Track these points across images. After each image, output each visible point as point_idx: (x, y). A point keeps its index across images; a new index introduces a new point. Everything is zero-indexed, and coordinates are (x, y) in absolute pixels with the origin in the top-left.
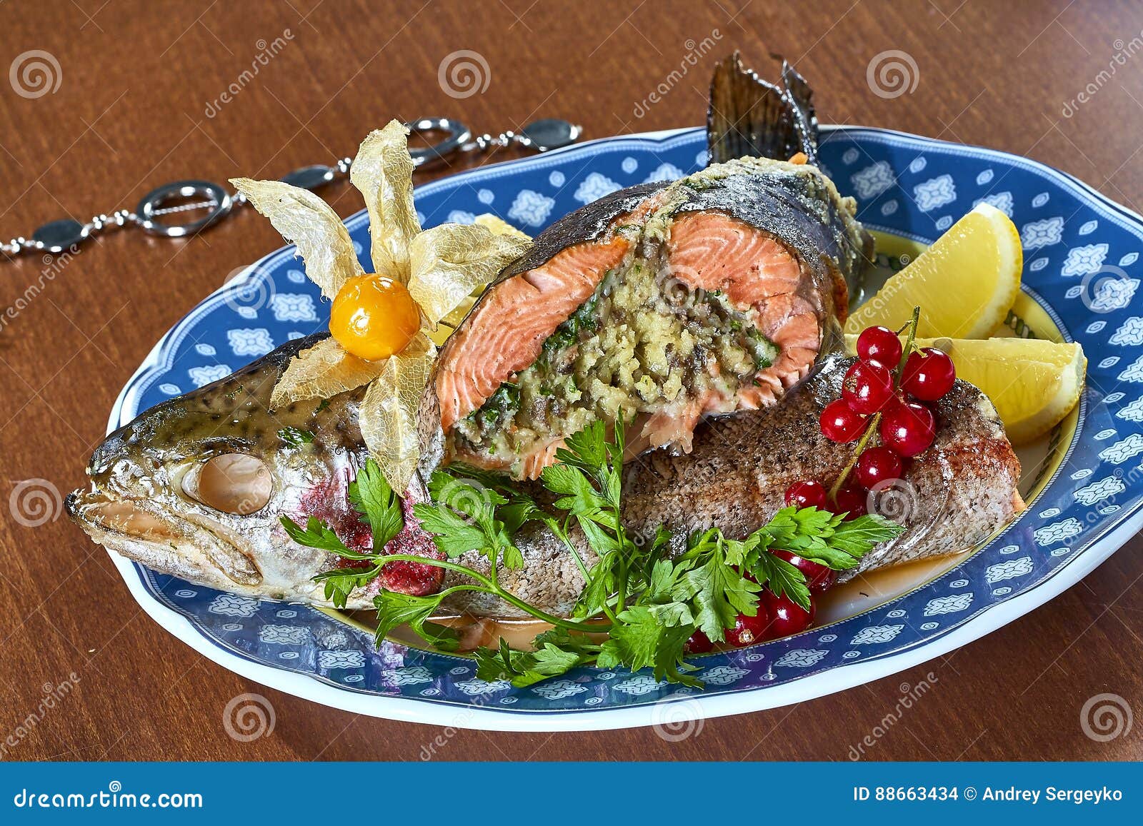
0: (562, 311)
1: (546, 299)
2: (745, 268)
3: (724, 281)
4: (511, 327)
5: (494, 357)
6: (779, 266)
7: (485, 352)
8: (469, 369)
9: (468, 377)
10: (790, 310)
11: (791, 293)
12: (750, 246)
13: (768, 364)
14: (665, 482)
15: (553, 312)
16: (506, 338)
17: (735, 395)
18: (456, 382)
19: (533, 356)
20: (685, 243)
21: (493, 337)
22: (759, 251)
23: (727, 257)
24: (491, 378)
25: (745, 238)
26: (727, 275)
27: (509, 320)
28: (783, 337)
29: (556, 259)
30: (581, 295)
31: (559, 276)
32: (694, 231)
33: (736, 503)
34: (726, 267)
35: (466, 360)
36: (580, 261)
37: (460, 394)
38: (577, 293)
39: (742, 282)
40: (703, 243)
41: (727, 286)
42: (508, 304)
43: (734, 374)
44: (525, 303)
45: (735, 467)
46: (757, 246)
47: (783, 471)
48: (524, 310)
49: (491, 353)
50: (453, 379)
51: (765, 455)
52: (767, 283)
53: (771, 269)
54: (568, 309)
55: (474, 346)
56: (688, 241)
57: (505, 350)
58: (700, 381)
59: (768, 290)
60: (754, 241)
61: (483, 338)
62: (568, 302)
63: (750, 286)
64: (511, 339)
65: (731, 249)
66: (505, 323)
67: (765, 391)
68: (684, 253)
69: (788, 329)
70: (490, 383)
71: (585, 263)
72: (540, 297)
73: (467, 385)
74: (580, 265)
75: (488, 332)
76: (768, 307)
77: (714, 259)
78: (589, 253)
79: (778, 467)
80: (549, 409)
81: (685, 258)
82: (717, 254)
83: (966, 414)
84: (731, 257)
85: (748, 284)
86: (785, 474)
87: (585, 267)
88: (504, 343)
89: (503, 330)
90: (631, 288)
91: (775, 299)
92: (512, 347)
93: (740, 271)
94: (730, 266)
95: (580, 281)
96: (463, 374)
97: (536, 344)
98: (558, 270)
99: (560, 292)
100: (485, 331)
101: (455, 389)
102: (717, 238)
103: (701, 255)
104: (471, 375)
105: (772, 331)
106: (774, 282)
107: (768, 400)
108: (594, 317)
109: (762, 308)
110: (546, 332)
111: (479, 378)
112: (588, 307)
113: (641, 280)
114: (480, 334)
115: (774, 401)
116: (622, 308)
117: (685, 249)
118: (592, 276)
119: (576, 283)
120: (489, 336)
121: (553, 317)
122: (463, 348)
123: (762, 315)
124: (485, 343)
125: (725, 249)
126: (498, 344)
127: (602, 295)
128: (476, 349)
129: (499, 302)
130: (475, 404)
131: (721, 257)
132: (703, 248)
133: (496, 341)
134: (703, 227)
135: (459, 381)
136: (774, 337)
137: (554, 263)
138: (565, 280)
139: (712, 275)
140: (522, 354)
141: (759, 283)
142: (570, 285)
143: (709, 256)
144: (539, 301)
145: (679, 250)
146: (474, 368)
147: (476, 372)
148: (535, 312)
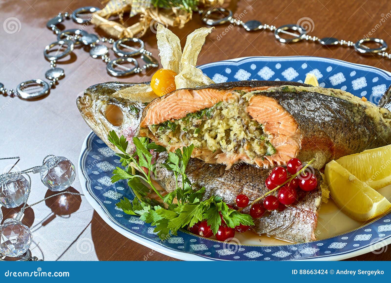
0: (199, 107)
1: (194, 101)
2: (274, 121)
3: (265, 122)
4: (177, 104)
5: (168, 111)
6: (287, 126)
7: (165, 108)
8: (157, 111)
9: (156, 113)
10: (286, 141)
11: (288, 136)
12: (280, 115)
13: (270, 155)
14: (219, 175)
15: (195, 106)
16: (174, 107)
17: (253, 159)
18: (151, 113)
19: (182, 116)
20: (255, 104)
21: (170, 105)
22: (283, 118)
23: (270, 115)
24: (164, 117)
25: (280, 112)
26: (267, 121)
27: (177, 102)
28: (280, 149)
29: (202, 90)
30: (208, 105)
31: (202, 96)
32: (261, 102)
33: (233, 192)
34: (268, 118)
35: (157, 108)
36: (211, 94)
37: (151, 117)
38: (206, 104)
39: (272, 125)
40: (263, 107)
41: (265, 124)
42: (180, 97)
43: (255, 152)
44: (186, 99)
45: (240, 181)
46: (282, 116)
47: (252, 190)
48: (185, 101)
49: (167, 109)
50: (151, 112)
51: (250, 182)
52: (280, 129)
53: (284, 126)
54: (201, 107)
55: (162, 105)
56: (257, 104)
57: (173, 110)
58: (241, 150)
59: (279, 131)
60: (282, 114)
61: (166, 104)
62: (202, 105)
63: (274, 128)
64: (176, 108)
65: (272, 113)
66: (175, 102)
67: (266, 163)
68: (254, 108)
69: (283, 147)
70: (163, 118)
71: (213, 96)
72: (192, 100)
73: (155, 115)
74: (211, 95)
75: (169, 103)
76: (278, 137)
77: (264, 114)
78: (216, 93)
79: (251, 188)
80: (185, 135)
81: (254, 109)
82: (266, 113)
83: (311, 200)
84: (271, 116)
85: (274, 127)
86: (252, 191)
87: (212, 97)
88: (173, 108)
89: (175, 104)
90: (229, 110)
91: (282, 136)
92: (176, 110)
93: (273, 121)
94: (269, 118)
95: (209, 100)
96: (155, 111)
97: (184, 113)
98: (202, 94)
99: (200, 101)
100: (168, 102)
101: (150, 115)
102: (269, 108)
103: (260, 111)
104: (158, 113)
105: (276, 145)
106: (284, 130)
107: (266, 166)
108: (211, 114)
109: (275, 136)
110: (190, 111)
111: (160, 116)
112: (210, 110)
113: (234, 109)
114: (166, 102)
115: (267, 167)
116: (223, 115)
117: (255, 106)
118: (213, 101)
119: (207, 100)
120: (169, 104)
121: (194, 107)
122: (158, 104)
123: (274, 138)
124: (166, 105)
125: (270, 112)
126: (171, 107)
127: (216, 108)
128: (163, 106)
129: (177, 95)
130: (156, 122)
131: (267, 114)
132: (262, 109)
133: (170, 106)
134: (265, 102)
135: (153, 113)
136: (276, 147)
137: (201, 91)
138: (203, 98)
139: (262, 119)
140: (178, 114)
141: (278, 128)
142: (205, 100)
143: (263, 112)
144: (191, 101)
145: (252, 105)
146: (159, 111)
147: (159, 113)
148: (188, 103)
